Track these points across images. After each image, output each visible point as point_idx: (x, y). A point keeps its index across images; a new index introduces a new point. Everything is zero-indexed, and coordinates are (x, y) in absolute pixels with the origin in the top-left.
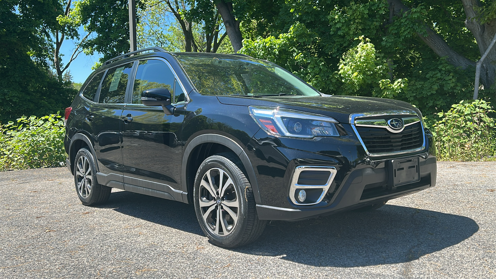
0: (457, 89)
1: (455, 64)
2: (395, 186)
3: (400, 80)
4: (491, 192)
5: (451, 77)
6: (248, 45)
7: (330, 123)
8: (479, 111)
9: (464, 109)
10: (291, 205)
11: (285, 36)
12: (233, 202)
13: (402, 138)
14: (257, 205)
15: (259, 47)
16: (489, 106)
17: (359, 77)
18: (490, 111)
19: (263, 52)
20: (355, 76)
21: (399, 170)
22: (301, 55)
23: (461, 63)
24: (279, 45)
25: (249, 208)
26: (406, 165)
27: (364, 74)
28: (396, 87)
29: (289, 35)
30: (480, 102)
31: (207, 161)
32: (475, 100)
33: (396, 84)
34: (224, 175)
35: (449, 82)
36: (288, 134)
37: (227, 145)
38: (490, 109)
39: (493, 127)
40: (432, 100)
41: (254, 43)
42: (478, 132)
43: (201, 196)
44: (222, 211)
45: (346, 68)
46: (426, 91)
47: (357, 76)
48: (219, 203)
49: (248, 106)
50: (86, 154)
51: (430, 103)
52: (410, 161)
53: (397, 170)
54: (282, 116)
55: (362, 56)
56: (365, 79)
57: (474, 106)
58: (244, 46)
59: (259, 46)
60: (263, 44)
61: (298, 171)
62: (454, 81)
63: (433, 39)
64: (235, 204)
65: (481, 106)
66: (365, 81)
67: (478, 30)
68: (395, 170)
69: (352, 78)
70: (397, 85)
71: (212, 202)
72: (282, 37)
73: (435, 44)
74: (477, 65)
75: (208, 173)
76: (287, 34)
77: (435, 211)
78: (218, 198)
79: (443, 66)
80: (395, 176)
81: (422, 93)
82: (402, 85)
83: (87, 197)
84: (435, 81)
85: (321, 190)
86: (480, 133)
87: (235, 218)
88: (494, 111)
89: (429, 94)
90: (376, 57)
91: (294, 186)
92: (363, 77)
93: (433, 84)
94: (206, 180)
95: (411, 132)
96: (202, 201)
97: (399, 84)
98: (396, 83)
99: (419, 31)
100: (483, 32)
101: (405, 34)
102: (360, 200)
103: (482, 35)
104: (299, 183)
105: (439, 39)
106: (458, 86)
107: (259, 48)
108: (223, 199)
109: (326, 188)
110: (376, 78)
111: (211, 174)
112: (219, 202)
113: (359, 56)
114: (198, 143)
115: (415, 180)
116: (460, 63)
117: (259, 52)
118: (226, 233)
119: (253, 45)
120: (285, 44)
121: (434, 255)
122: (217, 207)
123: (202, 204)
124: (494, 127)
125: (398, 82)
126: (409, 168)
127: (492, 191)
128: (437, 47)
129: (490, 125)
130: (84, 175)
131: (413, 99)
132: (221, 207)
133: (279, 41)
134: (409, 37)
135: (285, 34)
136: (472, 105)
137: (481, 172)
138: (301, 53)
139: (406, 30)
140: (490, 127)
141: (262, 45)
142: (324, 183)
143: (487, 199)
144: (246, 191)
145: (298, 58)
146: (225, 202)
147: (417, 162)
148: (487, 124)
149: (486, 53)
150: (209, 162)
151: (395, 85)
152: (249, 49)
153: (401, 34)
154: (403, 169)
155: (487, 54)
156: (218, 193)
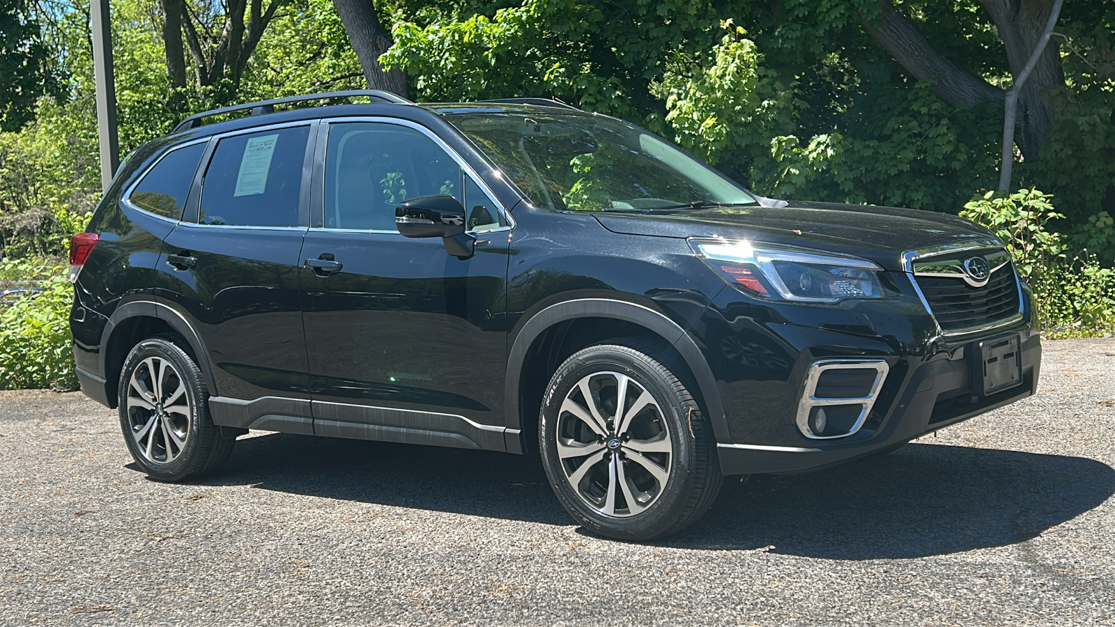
0: (959, 160)
1: (948, 92)
2: (987, 393)
3: (823, 138)
4: (1109, 408)
5: (945, 128)
6: (411, 40)
7: (868, 271)
8: (1026, 216)
9: (994, 213)
10: (799, 439)
11: (511, 16)
12: (655, 444)
13: (986, 296)
14: (719, 445)
15: (439, 44)
16: (1050, 203)
17: (720, 129)
18: (1052, 215)
19: (453, 59)
20: (708, 126)
21: (990, 361)
22: (560, 67)
23: (964, 92)
24: (499, 39)
25: (697, 453)
26: (999, 352)
27: (730, 121)
28: (814, 155)
29: (522, 13)
30: (1031, 195)
31: (580, 358)
32: (1019, 191)
33: (814, 148)
34: (630, 386)
35: (939, 141)
36: (789, 296)
37: (641, 321)
38: (1051, 211)
39: (1057, 255)
40: (898, 189)
41: (425, 33)
42: (1025, 268)
43: (561, 435)
44: (624, 464)
45: (685, 105)
46: (886, 163)
47: (714, 126)
48: (614, 446)
49: (686, 238)
50: (169, 353)
51: (894, 195)
52: (1006, 343)
53: (989, 363)
54: (773, 259)
55: (727, 73)
56: (734, 134)
57: (1014, 205)
58: (397, 40)
59: (442, 42)
60: (453, 36)
61: (816, 371)
62: (951, 139)
63: (894, 27)
64: (664, 446)
65: (1031, 203)
66: (732, 140)
67: (1004, 6)
68: (985, 361)
69: (700, 131)
70: (815, 150)
71: (595, 446)
72: (502, 19)
73: (898, 40)
74: (1007, 98)
75: (584, 384)
76: (516, 11)
77: (1014, 449)
78: (611, 437)
79: (925, 103)
80: (985, 375)
81: (873, 169)
82: (830, 152)
83: (170, 459)
84: (905, 139)
85: (859, 407)
86: (1031, 270)
87: (662, 476)
88: (1060, 215)
89: (893, 172)
90: (760, 78)
91: (808, 401)
92: (728, 129)
93: (900, 147)
94: (578, 399)
95: (1000, 283)
96: (564, 444)
97: (822, 147)
98: (812, 146)
99: (865, 11)
100: (1017, 12)
101: (833, 17)
102: (929, 424)
103: (1013, 20)
104: (817, 395)
105: (910, 28)
106: (961, 152)
107: (441, 46)
108: (624, 437)
109: (869, 402)
110: (760, 131)
111: (591, 384)
112: (616, 444)
113: (719, 73)
114: (558, 318)
115: (1015, 382)
116: (960, 89)
117: (441, 58)
118: (634, 509)
119: (423, 39)
120: (514, 36)
121: (1064, 527)
122: (607, 456)
123: (564, 452)
124: (1061, 255)
125: (819, 144)
126: (1005, 358)
127: (1109, 404)
128: (904, 48)
129: (1050, 250)
130: (156, 407)
131: (852, 188)
132: (619, 457)
133: (497, 30)
134: (840, 26)
135: (511, 10)
136: (1010, 200)
137: (1060, 365)
138: (558, 64)
139: (833, 5)
140: (1050, 255)
141: (448, 38)
142: (865, 395)
143: (1108, 422)
144: (691, 418)
145: (552, 77)
146: (632, 444)
147: (1016, 347)
148: (1045, 248)
149: (1028, 68)
150: (587, 359)
151: (810, 150)
152: (414, 50)
153: (821, 18)
154: (995, 359)
155: (1031, 69)
156: (610, 426)
